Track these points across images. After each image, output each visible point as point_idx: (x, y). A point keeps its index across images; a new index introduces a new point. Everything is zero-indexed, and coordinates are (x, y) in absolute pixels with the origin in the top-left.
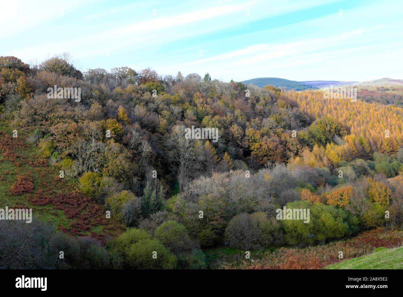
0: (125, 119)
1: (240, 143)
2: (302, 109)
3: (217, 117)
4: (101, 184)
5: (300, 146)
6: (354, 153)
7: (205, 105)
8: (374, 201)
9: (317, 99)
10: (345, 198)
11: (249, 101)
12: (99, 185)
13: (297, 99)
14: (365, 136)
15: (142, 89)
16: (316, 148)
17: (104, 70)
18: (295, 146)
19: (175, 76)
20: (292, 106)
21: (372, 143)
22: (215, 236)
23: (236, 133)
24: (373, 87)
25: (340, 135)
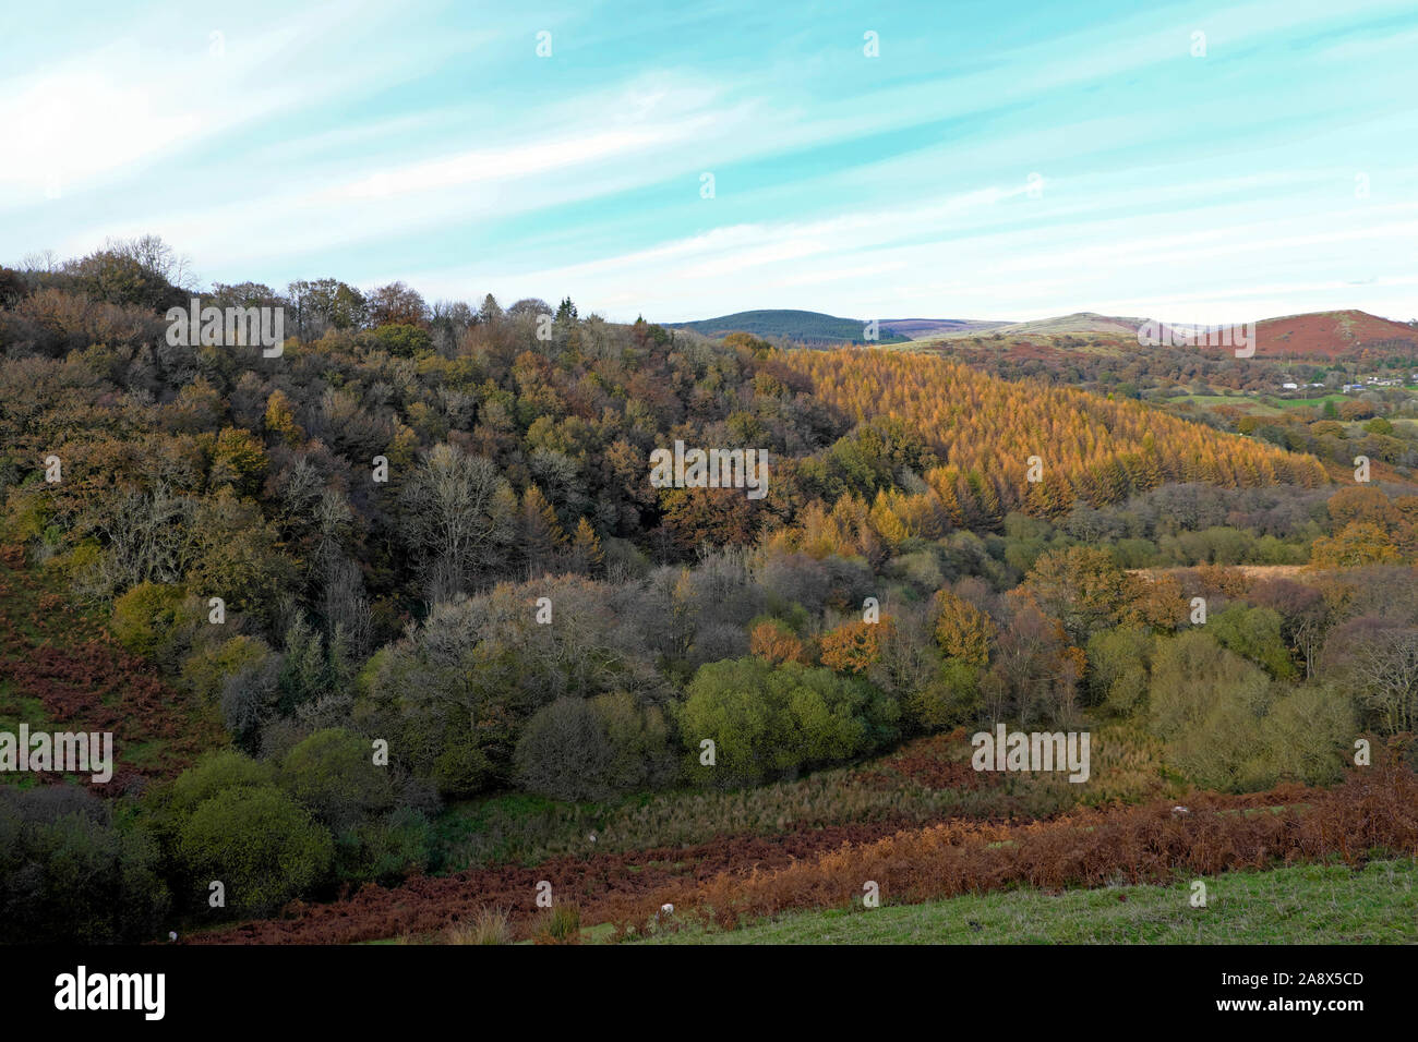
0: (284, 428)
1: (633, 492)
2: (821, 396)
3: (571, 421)
4: (177, 618)
5: (800, 499)
6: (952, 514)
7: (545, 386)
8: (947, 655)
9: (866, 371)
10: (868, 648)
11: (676, 375)
12: (169, 621)
13: (811, 369)
14: (986, 468)
15: (366, 343)
16: (845, 502)
17: (263, 287)
18: (786, 498)
19: (476, 305)
20: (794, 390)
21: (1004, 487)
22: (485, 764)
23: (623, 465)
24: (1043, 338)
25: (918, 469)
